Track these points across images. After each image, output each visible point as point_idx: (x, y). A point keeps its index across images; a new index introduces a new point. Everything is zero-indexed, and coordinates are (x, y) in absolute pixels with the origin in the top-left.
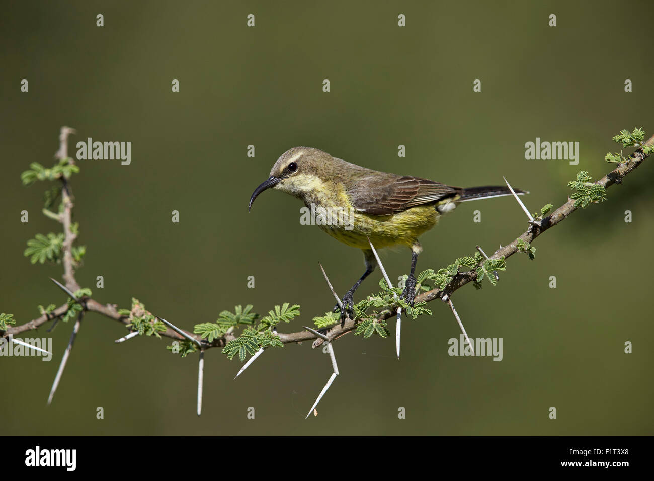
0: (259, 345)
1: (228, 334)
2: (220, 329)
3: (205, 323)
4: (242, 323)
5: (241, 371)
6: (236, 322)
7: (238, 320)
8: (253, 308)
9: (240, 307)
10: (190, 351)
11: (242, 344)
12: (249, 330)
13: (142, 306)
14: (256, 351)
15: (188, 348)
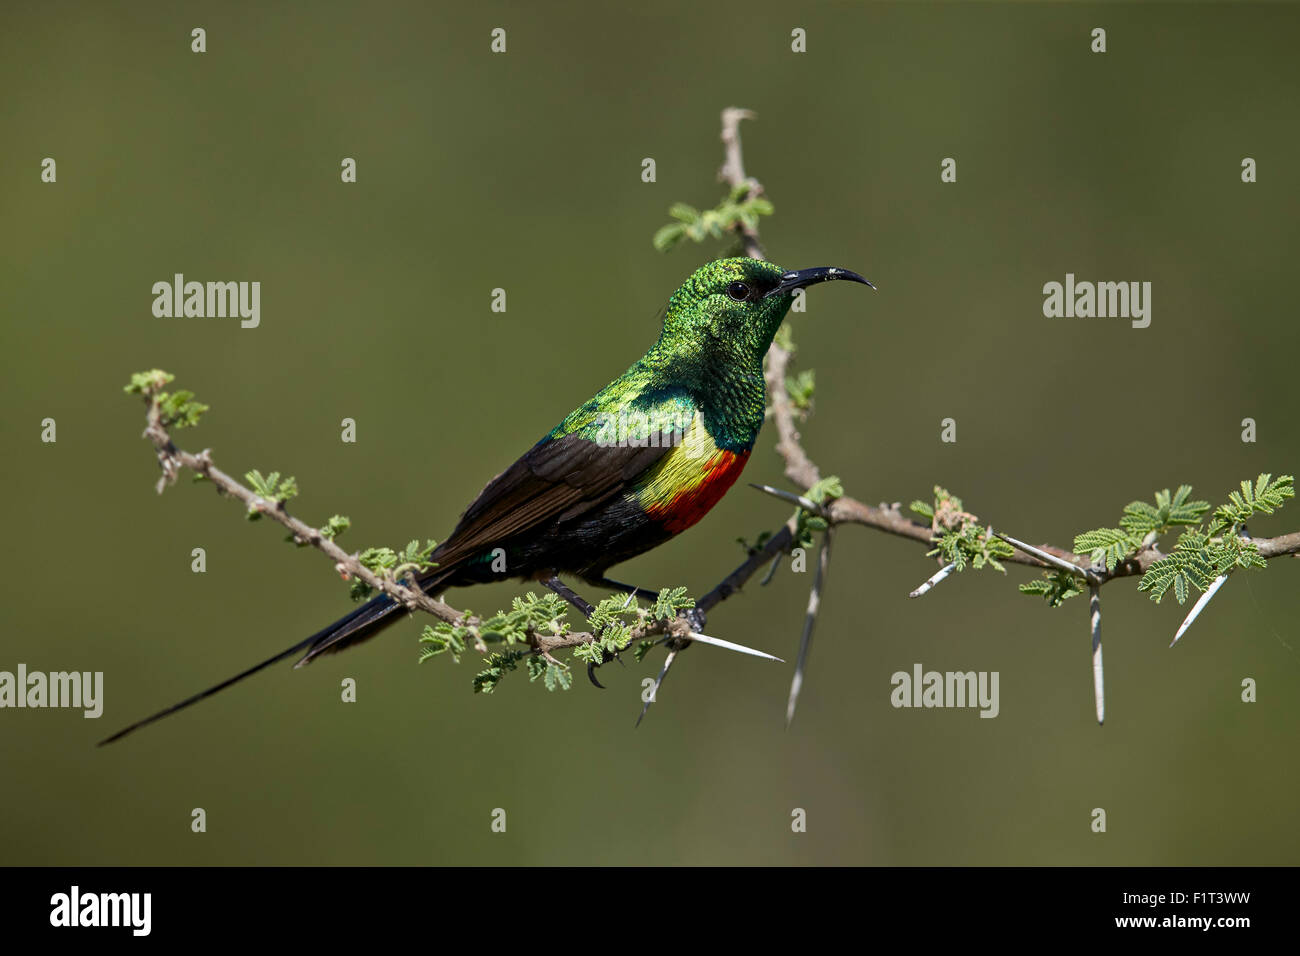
0: (1215, 567)
1: (1144, 549)
2: (1129, 540)
3: (1096, 529)
4: (1172, 523)
5: (1183, 629)
6: (1161, 522)
7: (1165, 517)
8: (1192, 491)
9: (1167, 492)
10: (1069, 594)
11: (1179, 569)
12: (1191, 536)
13: (956, 502)
14: (1211, 582)
15: (1066, 586)
